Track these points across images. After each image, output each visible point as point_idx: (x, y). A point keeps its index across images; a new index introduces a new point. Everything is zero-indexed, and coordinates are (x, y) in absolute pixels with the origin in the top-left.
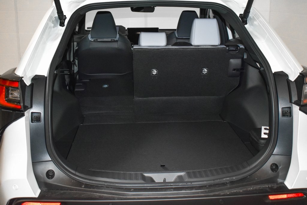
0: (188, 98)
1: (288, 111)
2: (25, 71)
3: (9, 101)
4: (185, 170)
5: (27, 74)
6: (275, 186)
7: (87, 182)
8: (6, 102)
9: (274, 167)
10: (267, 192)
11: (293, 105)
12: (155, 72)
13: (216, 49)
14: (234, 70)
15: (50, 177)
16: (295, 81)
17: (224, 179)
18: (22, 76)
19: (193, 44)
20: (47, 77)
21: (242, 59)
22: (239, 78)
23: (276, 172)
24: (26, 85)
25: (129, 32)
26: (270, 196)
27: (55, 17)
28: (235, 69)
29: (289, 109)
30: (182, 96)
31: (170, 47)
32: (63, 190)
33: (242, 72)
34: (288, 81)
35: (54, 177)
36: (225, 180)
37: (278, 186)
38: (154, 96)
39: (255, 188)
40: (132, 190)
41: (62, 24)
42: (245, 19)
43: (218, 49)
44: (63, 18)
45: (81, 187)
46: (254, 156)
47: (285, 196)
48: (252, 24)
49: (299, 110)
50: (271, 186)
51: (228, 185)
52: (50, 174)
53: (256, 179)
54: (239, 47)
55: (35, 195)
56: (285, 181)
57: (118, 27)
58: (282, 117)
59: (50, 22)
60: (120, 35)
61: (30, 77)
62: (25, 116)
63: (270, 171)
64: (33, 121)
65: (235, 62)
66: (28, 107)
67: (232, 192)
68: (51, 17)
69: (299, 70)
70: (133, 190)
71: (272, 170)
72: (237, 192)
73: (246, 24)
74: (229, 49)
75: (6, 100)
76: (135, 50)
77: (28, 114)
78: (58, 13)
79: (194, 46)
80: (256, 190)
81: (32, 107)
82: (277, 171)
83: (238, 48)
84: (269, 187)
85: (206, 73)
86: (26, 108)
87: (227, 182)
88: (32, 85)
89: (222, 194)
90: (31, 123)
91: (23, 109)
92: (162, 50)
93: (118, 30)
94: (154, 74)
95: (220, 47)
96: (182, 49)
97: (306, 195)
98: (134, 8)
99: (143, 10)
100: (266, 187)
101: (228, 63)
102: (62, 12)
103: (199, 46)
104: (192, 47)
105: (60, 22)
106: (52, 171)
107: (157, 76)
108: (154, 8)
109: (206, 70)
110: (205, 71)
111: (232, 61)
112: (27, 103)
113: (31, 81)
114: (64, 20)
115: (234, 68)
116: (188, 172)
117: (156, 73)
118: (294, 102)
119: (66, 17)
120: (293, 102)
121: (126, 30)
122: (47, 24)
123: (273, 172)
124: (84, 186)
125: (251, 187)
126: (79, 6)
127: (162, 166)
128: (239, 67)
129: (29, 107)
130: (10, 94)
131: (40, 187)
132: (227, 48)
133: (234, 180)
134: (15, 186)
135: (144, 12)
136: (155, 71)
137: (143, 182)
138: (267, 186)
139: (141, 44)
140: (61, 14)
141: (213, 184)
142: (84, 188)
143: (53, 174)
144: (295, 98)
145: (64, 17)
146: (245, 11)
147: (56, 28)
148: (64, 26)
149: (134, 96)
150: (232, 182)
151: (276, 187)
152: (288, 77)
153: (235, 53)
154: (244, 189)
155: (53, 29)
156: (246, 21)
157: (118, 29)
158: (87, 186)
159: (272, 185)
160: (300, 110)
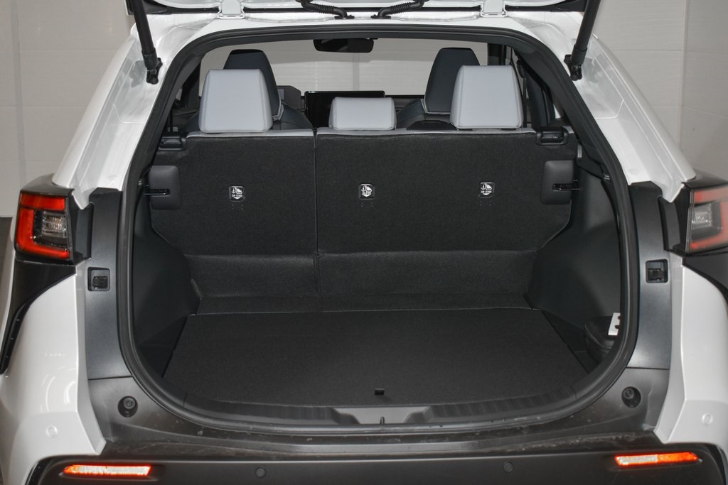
0: (446, 253)
1: (660, 269)
2: (76, 177)
3: (43, 241)
4: (430, 402)
5: (80, 185)
6: (632, 437)
7: (210, 425)
8: (35, 243)
9: (632, 397)
10: (613, 448)
11: (672, 255)
12: (367, 191)
13: (512, 136)
14: (557, 186)
15: (127, 412)
16: (675, 201)
17: (516, 419)
18: (72, 187)
19: (456, 125)
20: (122, 192)
21: (575, 159)
22: (569, 206)
23: (635, 406)
24: (78, 208)
25: (308, 103)
26: (618, 458)
27: (137, 62)
28: (560, 184)
29: (662, 264)
30: (434, 250)
31: (404, 132)
32: (156, 441)
33: (575, 191)
34: (661, 203)
35: (135, 413)
36: (518, 422)
37: (640, 437)
38: (365, 250)
39: (585, 440)
40: (308, 440)
41: (152, 78)
42: (577, 68)
43: (516, 136)
44: (155, 65)
45: (197, 435)
46: (588, 373)
47: (653, 459)
48: (592, 78)
49: (682, 266)
50: (623, 438)
51: (525, 432)
52: (126, 406)
53: (589, 420)
54: (567, 132)
55: (95, 449)
56: (656, 427)
57: (283, 90)
58: (647, 281)
59: (126, 73)
60: (286, 107)
61: (85, 192)
62: (76, 275)
63: (622, 405)
64: (92, 287)
65: (559, 168)
66: (81, 254)
67: (533, 446)
68: (127, 63)
69: (684, 176)
70: (311, 439)
71: (627, 402)
72: (543, 447)
73: (580, 77)
74: (542, 136)
75: (35, 240)
76: (322, 138)
77: (81, 269)
78: (144, 52)
79: (460, 130)
80: (587, 443)
81: (90, 257)
82: (637, 405)
83: (565, 134)
84: (617, 439)
85: (490, 194)
86: (78, 258)
87: (523, 426)
88: (90, 209)
89: (509, 450)
90: (88, 292)
91: (72, 258)
92: (385, 138)
93: (283, 98)
94: (367, 196)
95: (520, 132)
96: (432, 137)
97: (702, 458)
98: (322, 42)
99: (345, 48)
100: (611, 439)
101: (542, 171)
102: (153, 51)
103: (471, 130)
104: (454, 132)
105: (149, 74)
106: (131, 399)
107: (373, 201)
108: (373, 42)
109: (489, 187)
110: (487, 188)
111: (551, 165)
112: (81, 248)
113: (90, 201)
114: (158, 69)
115: (558, 183)
116: (436, 406)
117: (370, 194)
118: (674, 248)
119: (162, 61)
120: (671, 248)
121: (303, 97)
122: (119, 79)
123: (628, 406)
124: (201, 432)
125: (577, 438)
126: (190, 36)
127: (377, 393)
128: (569, 180)
129: (85, 255)
130: (44, 226)
131: (105, 435)
132: (539, 135)
133: (540, 422)
134: (50, 428)
135: (348, 51)
136: (369, 189)
137: (333, 423)
138: (614, 437)
139: (335, 126)
140: (151, 55)
141: (489, 430)
142: (202, 436)
143: (133, 406)
144: (674, 240)
145: (158, 63)
146: (576, 47)
147: (138, 87)
148: (157, 81)
149: (319, 250)
150: (534, 428)
151: (633, 440)
152: (661, 194)
153: (556, 147)
154: (560, 443)
155: (131, 89)
156: (580, 70)
157: (281, 93)
158: (209, 432)
159: (626, 436)
160: (685, 264)
